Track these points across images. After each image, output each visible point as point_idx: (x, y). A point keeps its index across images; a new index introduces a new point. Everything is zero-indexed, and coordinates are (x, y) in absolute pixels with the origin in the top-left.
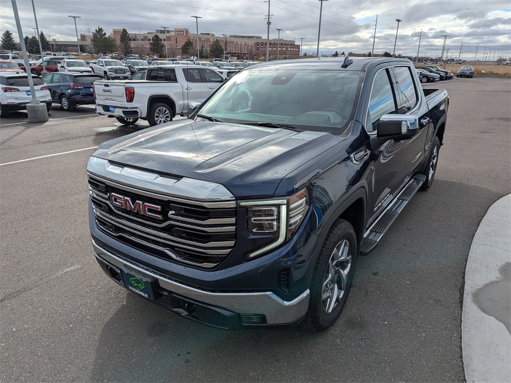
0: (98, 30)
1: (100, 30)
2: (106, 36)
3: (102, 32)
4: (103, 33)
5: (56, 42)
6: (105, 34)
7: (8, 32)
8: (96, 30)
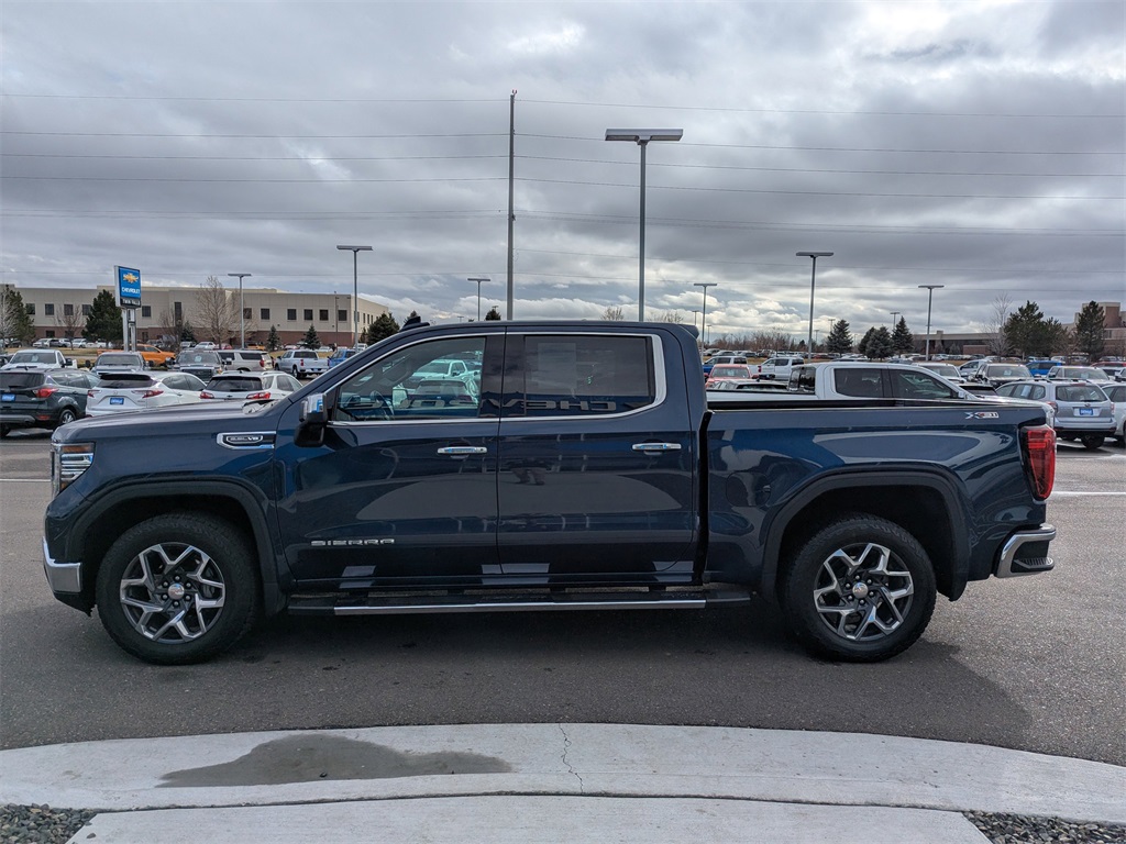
0: (1025, 307)
1: (1031, 307)
2: (1042, 320)
3: (1033, 311)
4: (1037, 313)
5: (943, 335)
6: (1040, 315)
7: (843, 322)
8: (1020, 310)
